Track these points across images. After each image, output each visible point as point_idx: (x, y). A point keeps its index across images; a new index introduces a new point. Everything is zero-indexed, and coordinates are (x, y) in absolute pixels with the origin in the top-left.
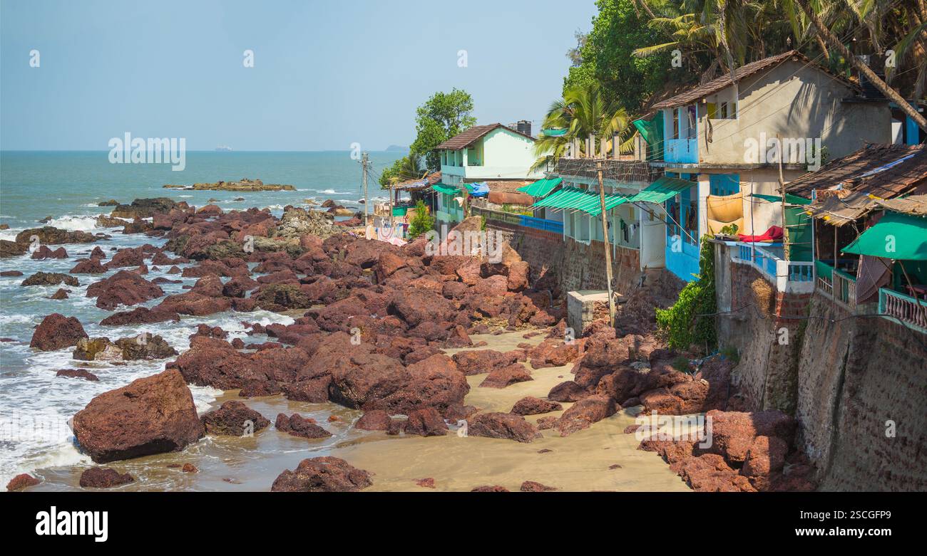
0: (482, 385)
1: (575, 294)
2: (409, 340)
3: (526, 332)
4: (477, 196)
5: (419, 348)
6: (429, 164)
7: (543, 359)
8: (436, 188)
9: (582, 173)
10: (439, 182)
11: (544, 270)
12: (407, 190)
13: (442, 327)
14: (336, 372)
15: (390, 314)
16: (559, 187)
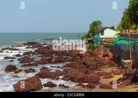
0: (103, 78)
1: (123, 60)
2: (88, 69)
3: (113, 68)
4: (102, 41)
5: (90, 71)
6: (92, 35)
7: (116, 73)
8: (94, 40)
9: (125, 37)
10: (94, 39)
11: (117, 56)
12: (87, 40)
13: (95, 67)
14: (72, 76)
15: (83, 64)
16: (120, 39)
